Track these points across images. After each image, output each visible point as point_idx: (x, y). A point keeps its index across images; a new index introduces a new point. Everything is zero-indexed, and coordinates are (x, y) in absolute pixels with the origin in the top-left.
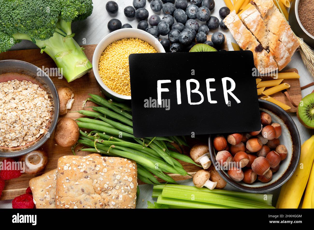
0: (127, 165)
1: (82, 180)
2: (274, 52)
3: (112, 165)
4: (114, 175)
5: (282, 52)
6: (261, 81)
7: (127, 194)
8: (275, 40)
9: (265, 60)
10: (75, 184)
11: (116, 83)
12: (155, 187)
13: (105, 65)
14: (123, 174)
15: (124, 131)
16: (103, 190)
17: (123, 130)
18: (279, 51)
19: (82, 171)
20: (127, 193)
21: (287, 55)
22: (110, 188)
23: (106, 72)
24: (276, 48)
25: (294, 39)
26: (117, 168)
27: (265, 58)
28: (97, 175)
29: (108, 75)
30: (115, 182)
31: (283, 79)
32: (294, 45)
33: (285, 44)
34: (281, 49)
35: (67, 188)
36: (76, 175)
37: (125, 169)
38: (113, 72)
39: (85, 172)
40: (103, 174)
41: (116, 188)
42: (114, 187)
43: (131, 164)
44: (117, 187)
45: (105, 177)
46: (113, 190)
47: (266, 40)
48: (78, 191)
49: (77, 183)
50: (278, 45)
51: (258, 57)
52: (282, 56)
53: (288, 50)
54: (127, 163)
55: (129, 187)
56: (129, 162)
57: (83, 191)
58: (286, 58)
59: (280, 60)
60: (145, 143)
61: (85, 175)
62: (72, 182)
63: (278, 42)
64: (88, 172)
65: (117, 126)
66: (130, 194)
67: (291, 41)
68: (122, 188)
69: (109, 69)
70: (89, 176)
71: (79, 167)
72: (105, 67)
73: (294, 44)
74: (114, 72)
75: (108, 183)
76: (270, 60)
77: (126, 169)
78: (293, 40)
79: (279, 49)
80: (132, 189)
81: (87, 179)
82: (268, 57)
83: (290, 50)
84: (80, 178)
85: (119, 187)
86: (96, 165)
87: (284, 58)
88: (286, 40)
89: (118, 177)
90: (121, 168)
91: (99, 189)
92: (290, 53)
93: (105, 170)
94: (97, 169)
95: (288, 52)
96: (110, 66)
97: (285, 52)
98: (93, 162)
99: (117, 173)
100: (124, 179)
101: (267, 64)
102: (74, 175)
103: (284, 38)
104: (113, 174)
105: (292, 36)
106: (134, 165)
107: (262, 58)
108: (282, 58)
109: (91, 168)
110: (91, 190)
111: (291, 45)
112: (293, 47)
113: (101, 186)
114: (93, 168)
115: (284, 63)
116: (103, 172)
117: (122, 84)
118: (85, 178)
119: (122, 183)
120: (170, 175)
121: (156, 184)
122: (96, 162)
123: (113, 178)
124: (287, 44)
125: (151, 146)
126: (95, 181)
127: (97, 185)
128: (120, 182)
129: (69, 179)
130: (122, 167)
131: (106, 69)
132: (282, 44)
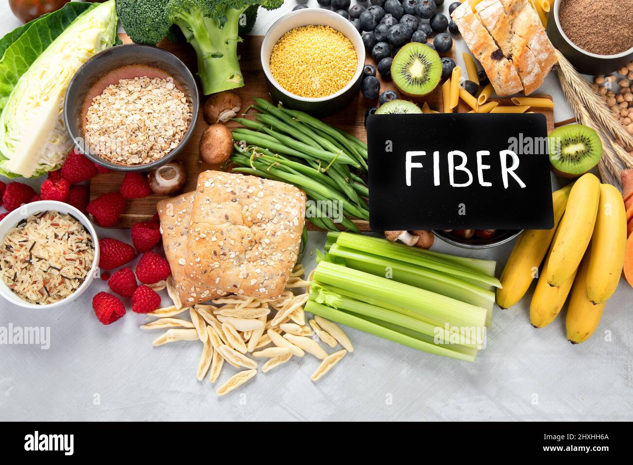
0: (292, 192)
1: (227, 203)
2: (518, 61)
3: (271, 190)
4: (273, 203)
5: (529, 62)
6: (498, 106)
7: (288, 232)
8: (521, 44)
9: (504, 71)
10: (217, 207)
11: (291, 82)
12: (330, 234)
13: (279, 56)
14: (285, 203)
15: (295, 148)
16: (255, 222)
17: (293, 147)
18: (525, 62)
19: (229, 190)
20: (287, 230)
21: (537, 70)
22: (264, 219)
23: (279, 66)
24: (520, 56)
25: (549, 49)
26: (278, 194)
27: (505, 69)
28: (249, 200)
29: (282, 70)
30: (273, 213)
31: (530, 107)
32: (548, 57)
33: (536, 53)
34: (529, 59)
35: (205, 211)
36: (220, 194)
37: (289, 197)
38: (288, 66)
39: (233, 193)
40: (257, 199)
41: (273, 221)
42: (270, 220)
43: (298, 193)
44: (275, 220)
45: (260, 203)
46: (269, 224)
47: (509, 45)
48: (220, 217)
49: (220, 206)
50: (525, 52)
51: (495, 67)
52: (529, 69)
53: (540, 63)
54: (293, 190)
55: (291, 223)
56: (296, 189)
57: (227, 218)
58: (536, 75)
59: (526, 76)
60: (321, 167)
61: (232, 196)
62: (214, 205)
63: (526, 48)
64: (238, 194)
65: (285, 140)
66: (291, 233)
67: (544, 51)
68: (282, 223)
69: (283, 62)
70: (238, 200)
71: (226, 186)
72: (278, 60)
73: (549, 55)
74: (290, 66)
75: (263, 212)
76: (511, 72)
77: (291, 197)
78: (547, 50)
79: (526, 58)
80: (296, 227)
81: (234, 203)
82: (508, 67)
83: (543, 65)
84: (225, 200)
85: (277, 220)
86: (249, 186)
87: (533, 74)
88: (538, 47)
89: (278, 206)
90: (283, 196)
91: (249, 219)
92: (542, 69)
93: (261, 194)
94: (250, 191)
95: (538, 66)
96: (285, 58)
97: (535, 64)
98: (245, 182)
99: (276, 201)
100: (286, 210)
101: (506, 78)
102: (217, 195)
103: (534, 44)
104: (272, 201)
105: (547, 44)
106: (302, 195)
107: (500, 69)
108: (529, 73)
109: (242, 189)
110: (239, 218)
111: (544, 56)
112: (547, 60)
113: (253, 216)
114: (245, 189)
115: (533, 82)
116: (257, 197)
117: (298, 85)
118: (232, 201)
119: (282, 216)
120: (354, 221)
121: (332, 230)
122: (249, 181)
123: (271, 207)
124: (539, 54)
125: (329, 173)
126: (246, 207)
127: (247, 214)
128: (280, 215)
129: (210, 200)
130: (285, 194)
131: (280, 62)
132: (531, 52)
